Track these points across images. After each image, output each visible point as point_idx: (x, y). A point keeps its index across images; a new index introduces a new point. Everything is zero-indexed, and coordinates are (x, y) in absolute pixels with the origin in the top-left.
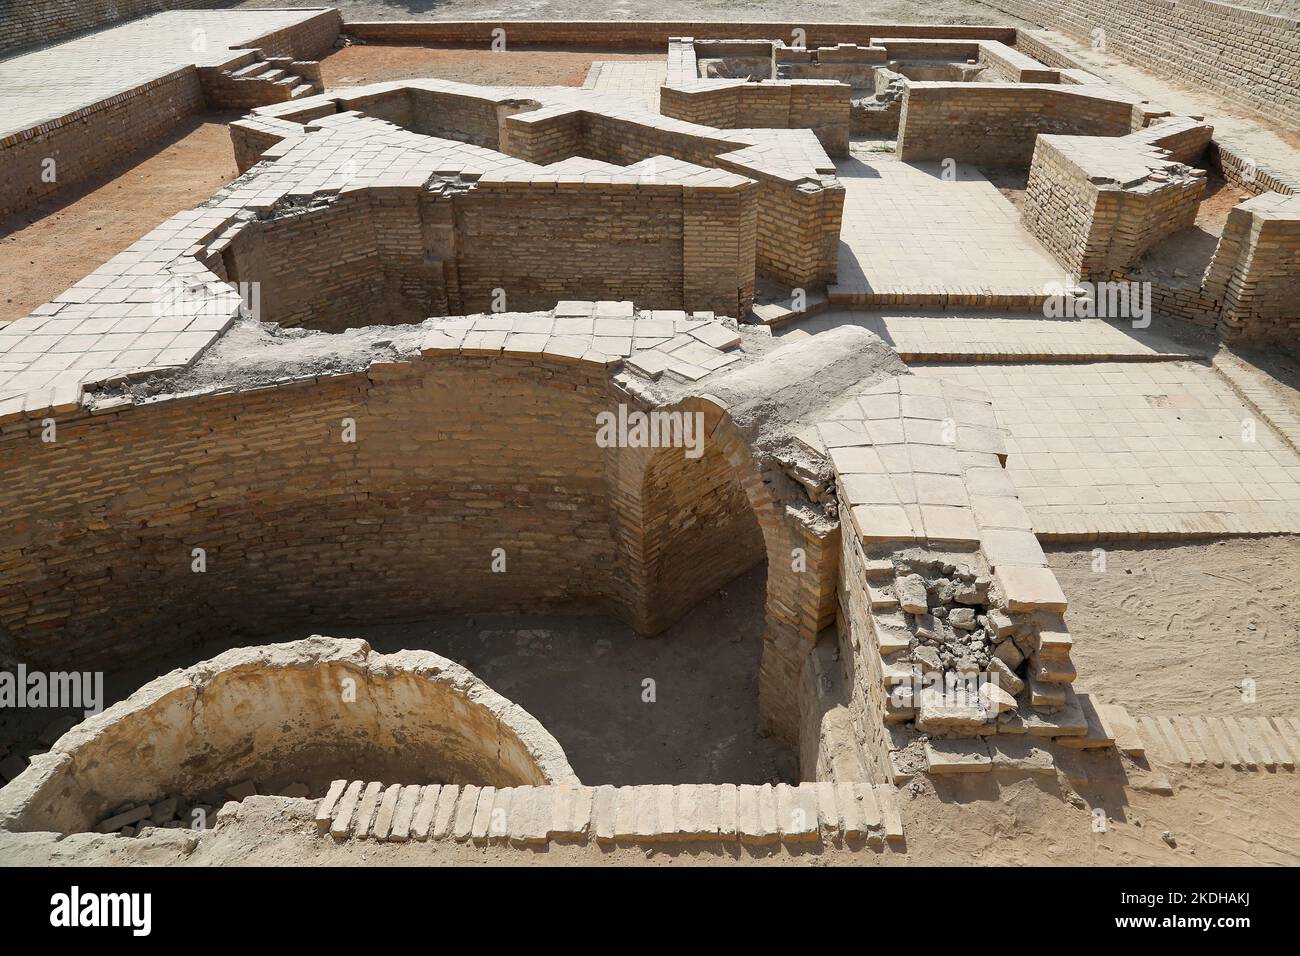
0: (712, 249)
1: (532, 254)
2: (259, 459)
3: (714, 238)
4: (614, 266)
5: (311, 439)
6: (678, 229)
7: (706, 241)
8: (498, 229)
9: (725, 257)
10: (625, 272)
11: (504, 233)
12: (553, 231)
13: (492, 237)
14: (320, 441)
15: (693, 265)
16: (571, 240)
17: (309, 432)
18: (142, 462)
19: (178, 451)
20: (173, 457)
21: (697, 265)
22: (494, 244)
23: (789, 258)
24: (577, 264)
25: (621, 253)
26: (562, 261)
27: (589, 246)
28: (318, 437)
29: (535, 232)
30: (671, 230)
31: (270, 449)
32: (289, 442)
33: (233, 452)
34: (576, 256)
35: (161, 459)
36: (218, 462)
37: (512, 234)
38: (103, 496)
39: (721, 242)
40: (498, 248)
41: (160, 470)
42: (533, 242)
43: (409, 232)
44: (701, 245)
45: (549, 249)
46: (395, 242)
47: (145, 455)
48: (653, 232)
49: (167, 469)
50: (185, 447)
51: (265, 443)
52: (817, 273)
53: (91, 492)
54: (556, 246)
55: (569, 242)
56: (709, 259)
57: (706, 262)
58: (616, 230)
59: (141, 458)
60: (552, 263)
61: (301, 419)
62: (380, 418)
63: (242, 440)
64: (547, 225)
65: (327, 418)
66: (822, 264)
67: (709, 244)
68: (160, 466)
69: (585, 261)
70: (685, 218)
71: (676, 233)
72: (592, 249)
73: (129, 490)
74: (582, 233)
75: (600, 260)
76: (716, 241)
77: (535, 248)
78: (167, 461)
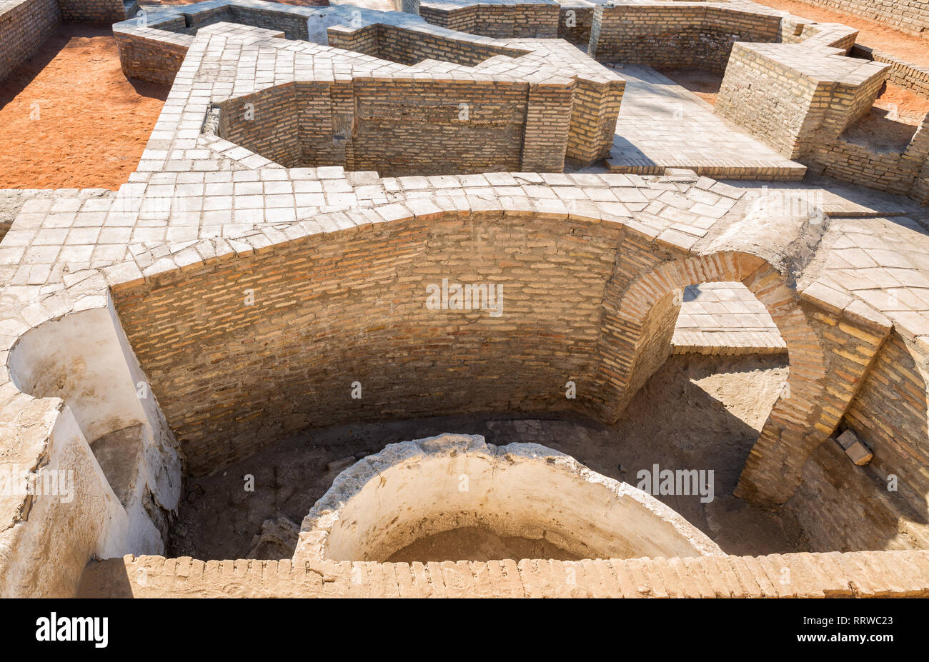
0: (547, 132)
1: (411, 134)
2: (346, 295)
3: (548, 124)
4: (471, 144)
5: (384, 280)
6: (521, 116)
7: (543, 125)
8: (386, 115)
9: (556, 138)
10: (478, 149)
11: (391, 118)
12: (428, 117)
13: (381, 121)
14: (390, 281)
15: (532, 144)
16: (440, 123)
17: (383, 274)
18: (271, 299)
19: (295, 290)
20: (291, 294)
21: (535, 143)
22: (381, 126)
23: (579, 138)
24: (443, 142)
25: (476, 135)
26: (432, 140)
27: (453, 128)
28: (388, 279)
29: (414, 118)
30: (517, 117)
31: (356, 287)
32: (369, 282)
33: (331, 290)
34: (443, 136)
35: (283, 296)
36: (319, 298)
37: (396, 119)
38: (243, 326)
39: (553, 126)
40: (385, 129)
41: (282, 305)
42: (412, 125)
43: (323, 116)
44: (539, 129)
45: (424, 130)
46: (312, 124)
47: (275, 293)
48: (502, 119)
49: (286, 304)
50: (300, 286)
51: (353, 283)
52: (598, 150)
53: (235, 322)
54: (429, 128)
55: (438, 125)
56: (544, 140)
57: (541, 141)
58: (476, 116)
59: (272, 296)
60: (424, 142)
61: (381, 264)
62: (434, 264)
63: (338, 281)
64: (424, 112)
65: (397, 263)
66: (602, 143)
67: (544, 128)
68: (281, 302)
69: (450, 140)
70: (529, 108)
71: (519, 120)
72: (455, 131)
73: (260, 321)
74: (449, 119)
75: (460, 139)
76: (550, 126)
77: (412, 129)
78: (287, 298)
